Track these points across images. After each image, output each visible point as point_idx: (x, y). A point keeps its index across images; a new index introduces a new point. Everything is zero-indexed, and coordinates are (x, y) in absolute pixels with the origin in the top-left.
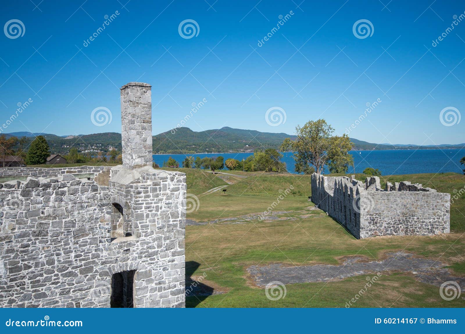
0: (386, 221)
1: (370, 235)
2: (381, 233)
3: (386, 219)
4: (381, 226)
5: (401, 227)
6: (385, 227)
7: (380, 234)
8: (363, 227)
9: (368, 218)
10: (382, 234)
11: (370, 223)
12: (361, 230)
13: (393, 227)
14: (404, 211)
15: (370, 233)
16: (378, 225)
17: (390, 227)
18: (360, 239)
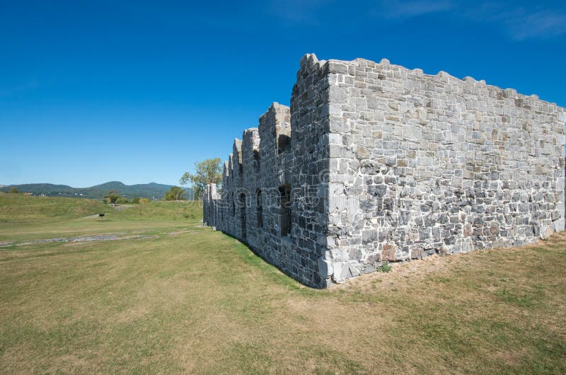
0: (419, 197)
1: (365, 260)
2: (406, 249)
3: (420, 189)
4: (404, 218)
5: (463, 217)
6: (419, 223)
7: (401, 253)
8: (339, 224)
9: (359, 181)
10: (410, 255)
11: (365, 206)
12: (330, 241)
13: (441, 220)
14: (471, 154)
15: (365, 254)
16: (395, 214)
17: (434, 222)
18: (324, 286)
